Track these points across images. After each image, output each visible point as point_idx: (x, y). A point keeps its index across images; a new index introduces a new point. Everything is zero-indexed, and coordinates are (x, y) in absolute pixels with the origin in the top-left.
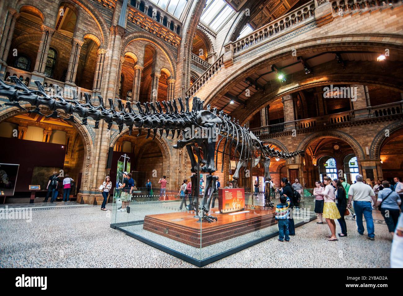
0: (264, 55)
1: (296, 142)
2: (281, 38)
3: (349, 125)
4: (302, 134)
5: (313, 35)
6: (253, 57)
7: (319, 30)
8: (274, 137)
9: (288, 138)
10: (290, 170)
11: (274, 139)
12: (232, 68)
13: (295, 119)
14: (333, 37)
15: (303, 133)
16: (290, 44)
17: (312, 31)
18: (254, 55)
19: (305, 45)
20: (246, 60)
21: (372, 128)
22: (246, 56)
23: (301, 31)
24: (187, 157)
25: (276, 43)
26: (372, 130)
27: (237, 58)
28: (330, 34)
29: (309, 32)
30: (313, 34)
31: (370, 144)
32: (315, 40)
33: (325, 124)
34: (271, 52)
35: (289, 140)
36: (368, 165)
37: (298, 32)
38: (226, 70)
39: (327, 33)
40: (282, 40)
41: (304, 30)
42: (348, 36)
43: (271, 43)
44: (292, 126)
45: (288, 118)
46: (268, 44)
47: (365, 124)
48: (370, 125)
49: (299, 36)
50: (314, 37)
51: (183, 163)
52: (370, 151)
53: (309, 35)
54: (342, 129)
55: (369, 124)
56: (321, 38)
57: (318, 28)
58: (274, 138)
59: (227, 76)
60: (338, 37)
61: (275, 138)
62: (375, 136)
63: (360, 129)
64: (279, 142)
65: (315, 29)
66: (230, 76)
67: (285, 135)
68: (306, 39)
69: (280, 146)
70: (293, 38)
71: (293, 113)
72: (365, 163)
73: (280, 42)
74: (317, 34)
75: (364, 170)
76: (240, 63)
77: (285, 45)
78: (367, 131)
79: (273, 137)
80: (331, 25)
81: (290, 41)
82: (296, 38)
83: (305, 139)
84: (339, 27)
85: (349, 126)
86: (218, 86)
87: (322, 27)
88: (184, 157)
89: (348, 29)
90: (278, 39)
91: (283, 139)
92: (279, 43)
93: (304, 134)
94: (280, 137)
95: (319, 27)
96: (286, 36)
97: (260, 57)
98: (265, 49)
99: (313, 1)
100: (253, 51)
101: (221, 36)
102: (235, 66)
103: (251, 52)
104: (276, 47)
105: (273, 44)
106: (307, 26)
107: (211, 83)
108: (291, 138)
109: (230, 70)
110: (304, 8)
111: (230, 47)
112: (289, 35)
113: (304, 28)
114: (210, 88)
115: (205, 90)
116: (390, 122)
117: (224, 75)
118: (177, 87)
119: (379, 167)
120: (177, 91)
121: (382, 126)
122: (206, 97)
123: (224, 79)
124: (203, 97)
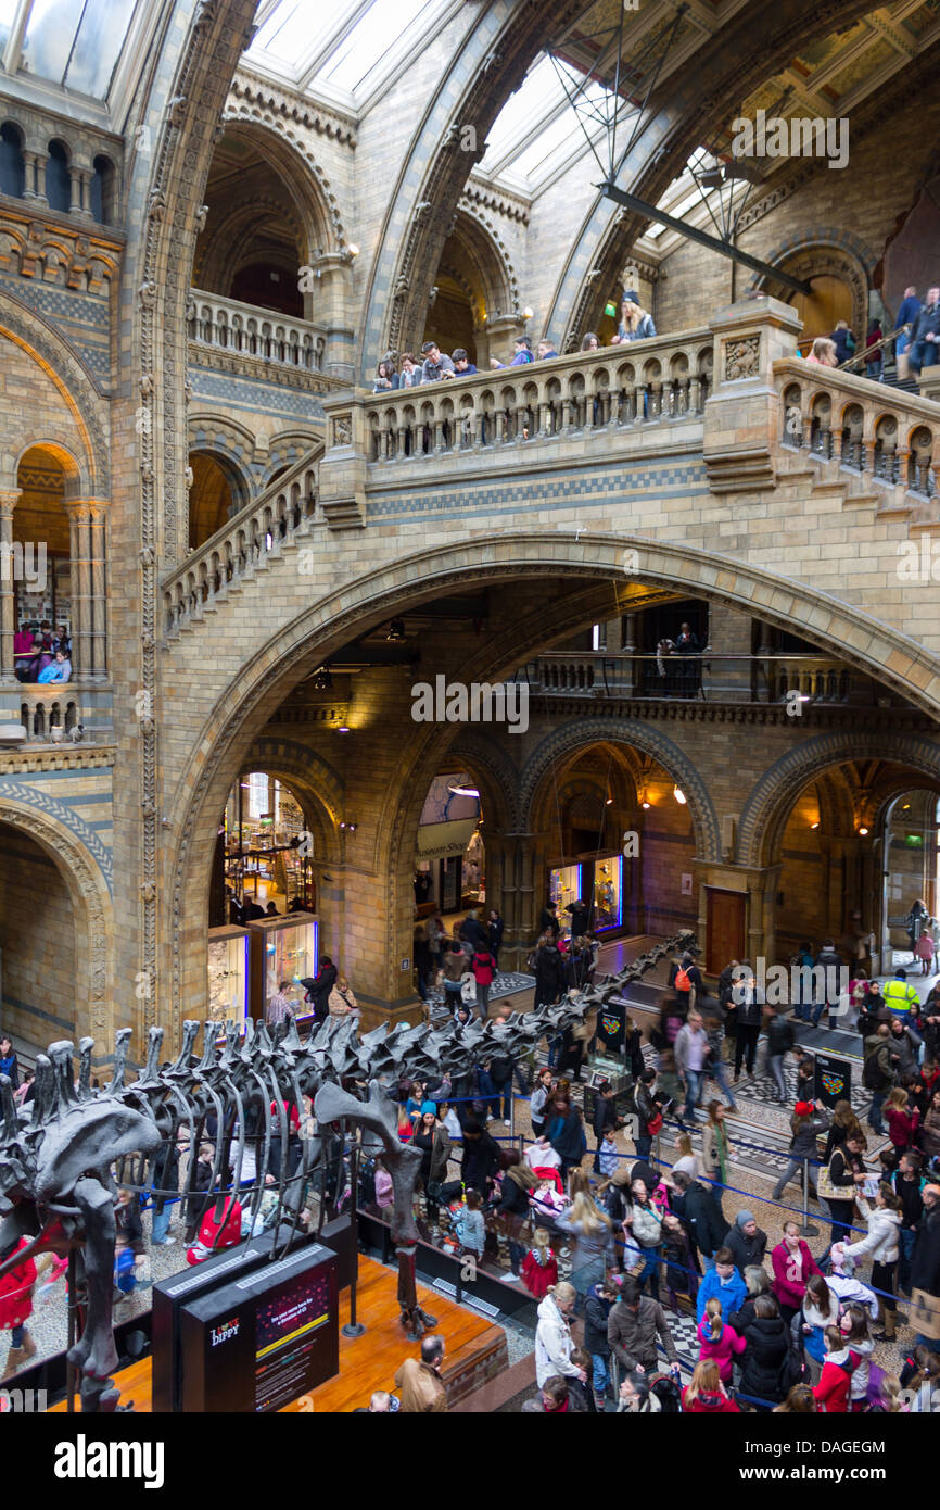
0: (495, 542)
1: (747, 762)
2: (564, 479)
4: (775, 731)
6: (447, 525)
7: (715, 515)
8: (655, 717)
9: (717, 738)
10: (711, 892)
11: (653, 729)
12: (356, 545)
13: (755, 651)
14: (763, 580)
15: (784, 725)
16: (597, 531)
17: (687, 503)
18: (454, 516)
20: (416, 527)
22: (420, 504)
23: (647, 484)
24: (180, 913)
25: (545, 495)
27: (380, 500)
28: (754, 560)
29: (677, 504)
32: (695, 559)
34: (520, 540)
35: (716, 744)
37: (635, 478)
38: (333, 546)
39: (743, 542)
41: (659, 483)
42: (815, 602)
43: (525, 484)
44: (737, 676)
45: (723, 634)
46: (514, 485)
49: (637, 506)
50: (694, 545)
51: (166, 938)
53: (676, 519)
56: (718, 565)
57: (715, 502)
59: (338, 577)
60: (780, 587)
61: (657, 724)
64: (675, 747)
65: (706, 501)
66: (349, 588)
67: (702, 719)
68: (658, 537)
69: (677, 767)
70: (613, 501)
73: (561, 499)
74: (707, 531)
76: (393, 533)
77: (580, 530)
79: (646, 717)
80: (762, 511)
81: (596, 512)
82: (625, 507)
83: (790, 754)
84: (792, 539)
86: (302, 620)
87: (731, 499)
88: (165, 912)
89: (822, 568)
90: (555, 480)
91: (693, 737)
92: (557, 506)
93: (787, 732)
94: (678, 723)
95: (718, 494)
96: (589, 476)
97: (477, 545)
98: (500, 506)
99: (710, 336)
100: (449, 492)
101: (381, 141)
102: (370, 540)
103: (438, 493)
104: (544, 517)
105: (530, 493)
106: (672, 466)
107: (272, 582)
108: (726, 739)
109: (354, 555)
110: (671, 352)
111: (349, 417)
112: (600, 475)
113: (657, 467)
114: (268, 612)
115: (246, 613)
117: (328, 568)
118: (119, 547)
120: (121, 566)
122: (252, 653)
123: (326, 590)
124: (240, 642)
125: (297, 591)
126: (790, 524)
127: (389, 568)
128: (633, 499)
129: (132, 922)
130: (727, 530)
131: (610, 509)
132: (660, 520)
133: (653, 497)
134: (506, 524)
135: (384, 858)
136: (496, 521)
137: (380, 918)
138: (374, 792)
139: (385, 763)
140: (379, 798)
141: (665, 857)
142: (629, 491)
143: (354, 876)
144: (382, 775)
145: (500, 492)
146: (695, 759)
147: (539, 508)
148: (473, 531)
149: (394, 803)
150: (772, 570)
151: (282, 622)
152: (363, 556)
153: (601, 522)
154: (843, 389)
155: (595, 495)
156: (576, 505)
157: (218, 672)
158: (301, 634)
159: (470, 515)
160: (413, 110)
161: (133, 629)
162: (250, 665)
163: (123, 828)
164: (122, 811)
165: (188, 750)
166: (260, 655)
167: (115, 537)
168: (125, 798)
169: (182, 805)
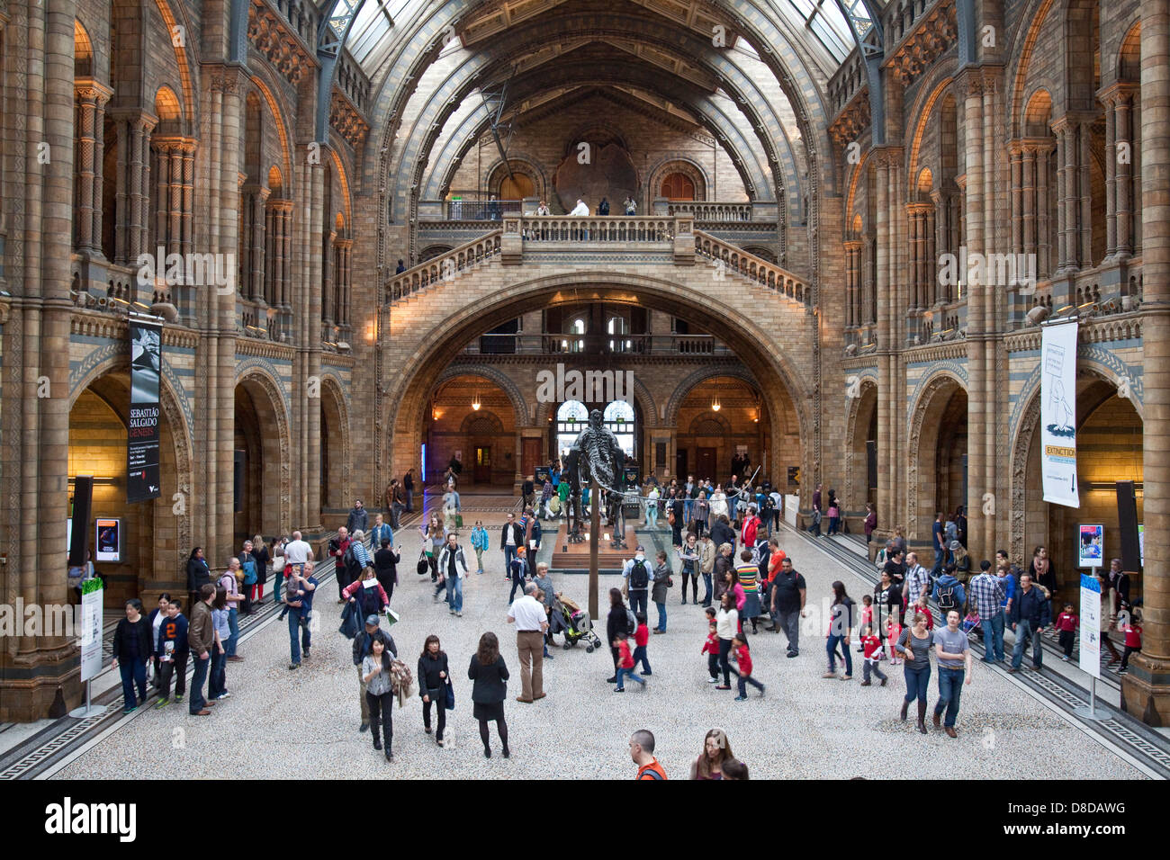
0: (588, 274)
2: (619, 255)
5: (666, 275)
6: (565, 266)
7: (675, 271)
8: (494, 363)
9: (526, 370)
10: (524, 439)
11: (493, 369)
12: (517, 271)
13: (543, 330)
14: (691, 291)
16: (633, 273)
17: (665, 267)
18: (569, 263)
19: (655, 285)
20: (549, 266)
21: (673, 372)
22: (552, 258)
23: (651, 260)
25: (610, 260)
26: (673, 376)
27: (530, 255)
28: (688, 285)
29: (662, 267)
30: (667, 272)
31: (667, 400)
32: (669, 284)
33: (602, 352)
34: (600, 273)
35: (527, 373)
36: (660, 436)
37: (646, 258)
38: (503, 270)
39: (685, 280)
40: (620, 260)
41: (655, 260)
42: (707, 297)
43: (602, 255)
44: (535, 343)
45: (526, 326)
46: (597, 255)
47: (665, 364)
48: (671, 366)
49: (647, 266)
50: (669, 280)
52: (666, 411)
53: (662, 271)
55: (670, 364)
56: (677, 286)
57: (675, 267)
58: (493, 366)
59: (505, 283)
60: (697, 293)
61: (495, 366)
62: (675, 386)
63: (657, 372)
65: (671, 267)
66: (513, 288)
67: (518, 363)
68: (656, 276)
70: (638, 264)
71: (541, 315)
72: (656, 431)
73: (617, 262)
74: (673, 276)
75: (653, 445)
76: (537, 268)
77: (625, 271)
78: (666, 377)
79: (489, 363)
80: (690, 271)
81: (632, 267)
82: (643, 266)
84: (700, 280)
85: (640, 364)
86: (483, 299)
87: (681, 267)
89: (709, 288)
92: (616, 264)
94: (507, 366)
95: (676, 265)
96: (628, 255)
97: (580, 274)
98: (590, 262)
99: (674, 219)
100: (566, 255)
102: (525, 269)
103: (561, 255)
104: (610, 267)
105: (604, 258)
106: (660, 255)
107: (464, 284)
109: (515, 275)
110: (659, 221)
111: (516, 223)
112: (633, 255)
113: (655, 255)
114: (461, 296)
115: (447, 296)
116: (699, 367)
117: (500, 279)
118: (360, 263)
119: (674, 440)
120: (361, 272)
121: (687, 371)
122: (451, 313)
123: (499, 288)
124: (442, 309)
125: (480, 287)
126: (699, 276)
127: (535, 281)
128: (645, 264)
129: (369, 441)
130: (678, 276)
131: (637, 266)
132: (656, 271)
133: (653, 264)
134: (595, 268)
135: (413, 424)
136: (588, 267)
141: (446, 444)
142: (644, 261)
145: (590, 257)
146: (514, 380)
147: (608, 264)
148: (578, 269)
150: (694, 288)
151: (471, 301)
152: (520, 276)
153: (634, 270)
154: (714, 241)
155: (631, 261)
156: (623, 264)
157: (426, 322)
158: (482, 305)
159: (577, 264)
161: (371, 302)
162: (449, 319)
163: (360, 397)
164: (359, 388)
165: (403, 358)
166: (456, 314)
167: (356, 260)
168: (362, 383)
169: (398, 384)
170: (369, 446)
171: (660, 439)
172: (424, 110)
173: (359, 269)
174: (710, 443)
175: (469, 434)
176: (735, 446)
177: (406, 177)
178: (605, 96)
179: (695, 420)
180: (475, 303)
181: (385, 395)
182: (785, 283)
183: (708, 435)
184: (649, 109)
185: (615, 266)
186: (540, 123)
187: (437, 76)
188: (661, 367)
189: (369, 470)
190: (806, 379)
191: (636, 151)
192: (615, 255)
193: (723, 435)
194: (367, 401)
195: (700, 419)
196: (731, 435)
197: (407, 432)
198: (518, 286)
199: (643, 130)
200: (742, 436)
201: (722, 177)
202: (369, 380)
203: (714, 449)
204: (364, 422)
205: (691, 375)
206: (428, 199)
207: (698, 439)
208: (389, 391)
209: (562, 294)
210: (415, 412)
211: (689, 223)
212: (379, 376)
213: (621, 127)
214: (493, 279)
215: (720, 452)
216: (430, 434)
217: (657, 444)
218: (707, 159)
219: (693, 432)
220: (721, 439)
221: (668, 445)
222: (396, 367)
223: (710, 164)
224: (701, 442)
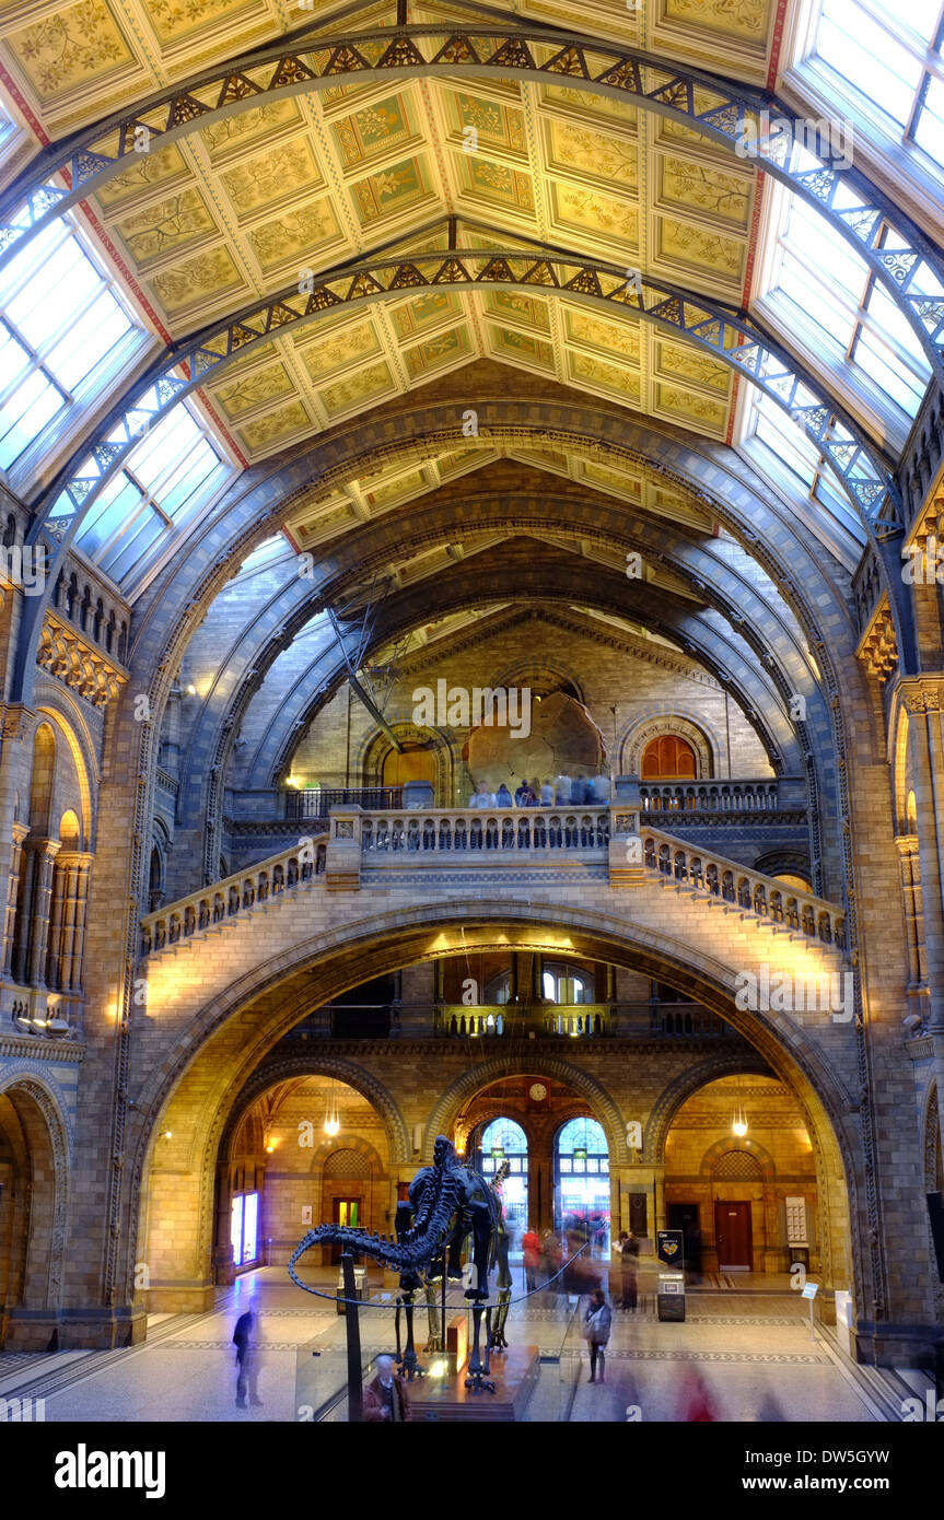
1: (431, 1084)
2: (518, 872)
3: (599, 1049)
4: (454, 1058)
5: (596, 902)
6: (429, 891)
7: (611, 895)
8: (353, 1053)
9: (406, 1067)
10: (401, 1188)
11: (352, 1064)
12: (353, 901)
14: (641, 929)
15: (460, 1054)
17: (596, 889)
18: (436, 887)
20: (405, 891)
21: (654, 1068)
22: (408, 879)
23: (571, 879)
25: (504, 879)
26: (655, 1075)
27: (373, 874)
28: (635, 919)
29: (590, 889)
30: (598, 897)
33: (532, 1035)
34: (488, 903)
35: (407, 1071)
36: (635, 1181)
37: (563, 875)
38: (330, 900)
39: (628, 910)
40: (519, 879)
41: (578, 879)
43: (489, 872)
44: (422, 1019)
45: (410, 990)
46: (482, 873)
47: (641, 1053)
48: (651, 1058)
49: (565, 890)
53: (589, 897)
54: (579, 1057)
55: (649, 1053)
57: (610, 889)
58: (351, 1059)
59: (333, 920)
60: (650, 932)
61: (354, 1059)
62: (660, 1093)
63: (627, 1067)
64: (371, 1076)
65: (605, 889)
66: (346, 928)
67: (394, 1053)
68: (582, 905)
69: (373, 1092)
70: (550, 886)
71: (432, 974)
72: (628, 1172)
73: (515, 882)
74: (606, 904)
75: (625, 1197)
76: (384, 894)
78: (643, 1076)
79: (346, 1053)
80: (638, 896)
81: (540, 891)
82: (558, 889)
83: (464, 1075)
84: (655, 910)
85: (599, 1054)
86: (297, 948)
87: (620, 889)
89: (671, 924)
91: (386, 1067)
92: (512, 886)
93: (463, 1058)
94: (374, 1058)
95: (612, 886)
96: (533, 872)
97: (454, 905)
98: (471, 883)
100: (431, 873)
101: (216, 620)
102: (364, 897)
103: (423, 873)
104: (503, 891)
105: (493, 878)
106: (586, 871)
108: (414, 1067)
109: (348, 907)
110: (583, 815)
111: (351, 823)
112: (541, 872)
113: (578, 871)
114: (261, 942)
115: (238, 942)
116: (698, 1058)
117: (324, 914)
118: (102, 890)
119: (659, 1188)
120: (102, 905)
121: (679, 1066)
122: (245, 970)
123: (321, 928)
124: (230, 964)
125: (292, 929)
126: (652, 903)
127: (381, 917)
128: (562, 885)
129: (100, 1188)
130: (618, 904)
131: (548, 890)
132: (580, 897)
133: (575, 885)
134: (479, 894)
135: (199, 1158)
136: (468, 892)
137: (193, 1210)
138: (191, 1104)
139: (203, 1079)
140: (196, 1108)
141: (286, 1194)
142: (559, 881)
143: (164, 1177)
144: (201, 1089)
145: (471, 876)
146: (387, 1084)
147: (500, 886)
148: (450, 897)
149: (213, 1110)
150: (646, 924)
151: (277, 950)
152: (356, 907)
153: (543, 896)
154: (675, 844)
155: (537, 881)
156: (523, 886)
157: (204, 986)
158: (295, 957)
159: (448, 887)
160: (247, 608)
161: (116, 954)
162: (240, 980)
163: (90, 1111)
164: (90, 1097)
165: (163, 1046)
166: (251, 973)
167: (95, 884)
168: (95, 1087)
169: (154, 1089)
170: (100, 1198)
171: (633, 1185)
172: (234, 650)
173: (99, 900)
174: (739, 1193)
175: (325, 1176)
176: (784, 1199)
177: (204, 753)
178: (547, 619)
179: (711, 1151)
180: (283, 955)
181: (132, 1108)
182: (800, 910)
183: (735, 1179)
184: (618, 636)
185: (512, 891)
186: (444, 664)
187: (256, 598)
188: (633, 1058)
189: (96, 1240)
190: (847, 1078)
191: (596, 702)
192: (512, 872)
193: (761, 1179)
194: (100, 1119)
195: (719, 1150)
196: (776, 1179)
197: (187, 1173)
198: (352, 926)
199: (608, 670)
200: (793, 1179)
201: (739, 739)
202: (106, 1082)
203: (747, 1205)
204: (95, 1156)
205: (687, 1071)
206: (254, 788)
207: (718, 1185)
208: (139, 1102)
209: (448, 938)
210: (203, 1138)
211: (633, 816)
212: (123, 1075)
213: (573, 666)
214: (313, 915)
215: (756, 1210)
216: (260, 1175)
217: (632, 1196)
218: (714, 711)
219: (707, 1172)
220: (758, 1185)
221: (650, 1198)
222: (152, 1060)
223: (719, 719)
224: (722, 1191)
